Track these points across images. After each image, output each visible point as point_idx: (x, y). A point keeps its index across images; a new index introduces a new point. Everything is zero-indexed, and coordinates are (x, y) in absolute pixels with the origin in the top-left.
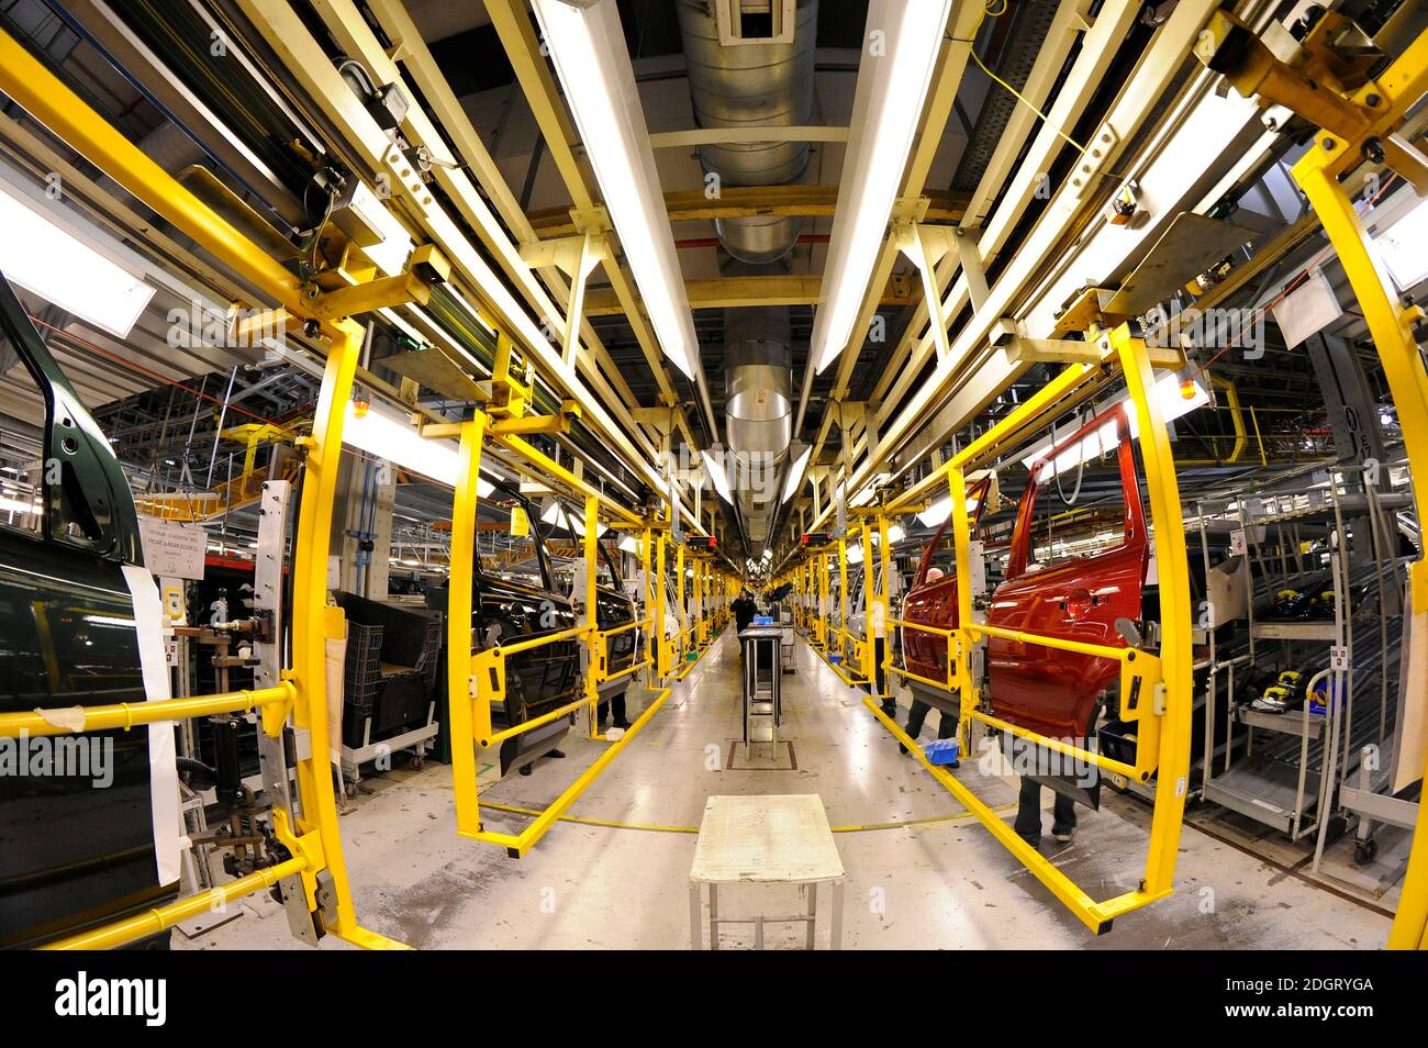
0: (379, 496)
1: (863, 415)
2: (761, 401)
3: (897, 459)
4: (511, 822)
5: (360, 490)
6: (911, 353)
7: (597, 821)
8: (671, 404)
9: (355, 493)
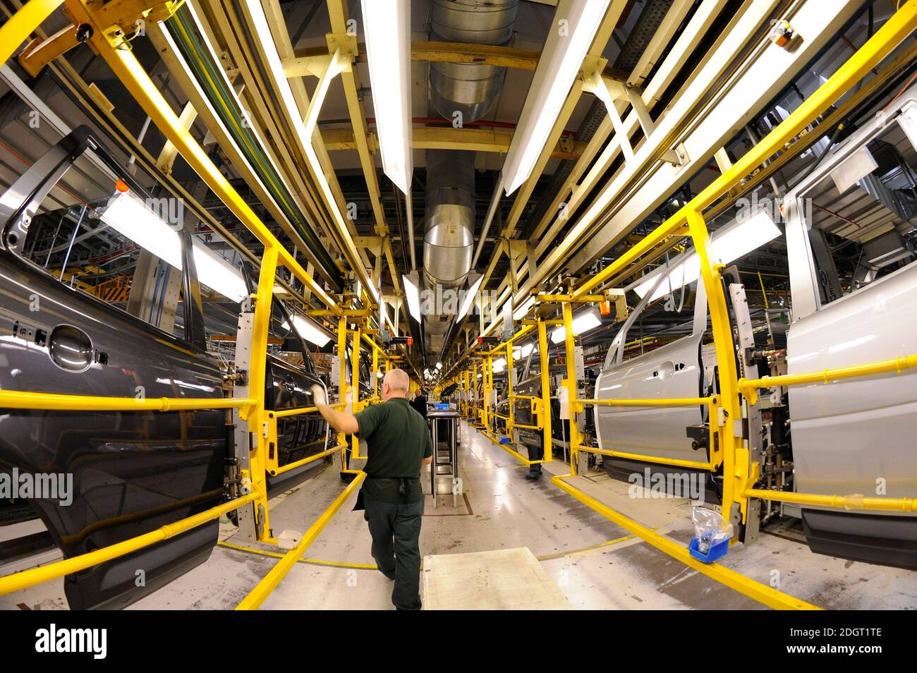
0: (165, 304)
1: (526, 250)
2: (452, 232)
3: (551, 281)
4: (252, 562)
5: (151, 298)
6: (571, 194)
7: (321, 562)
8: (383, 235)
9: (147, 300)
